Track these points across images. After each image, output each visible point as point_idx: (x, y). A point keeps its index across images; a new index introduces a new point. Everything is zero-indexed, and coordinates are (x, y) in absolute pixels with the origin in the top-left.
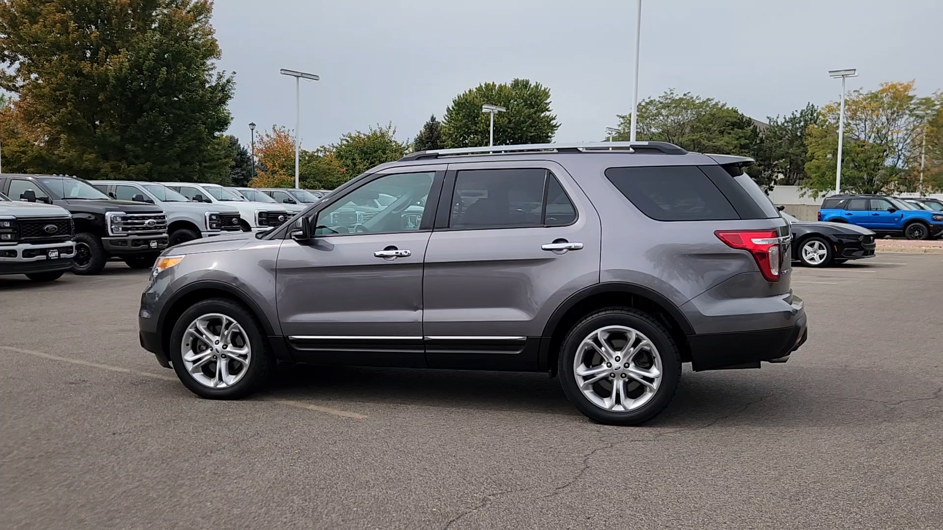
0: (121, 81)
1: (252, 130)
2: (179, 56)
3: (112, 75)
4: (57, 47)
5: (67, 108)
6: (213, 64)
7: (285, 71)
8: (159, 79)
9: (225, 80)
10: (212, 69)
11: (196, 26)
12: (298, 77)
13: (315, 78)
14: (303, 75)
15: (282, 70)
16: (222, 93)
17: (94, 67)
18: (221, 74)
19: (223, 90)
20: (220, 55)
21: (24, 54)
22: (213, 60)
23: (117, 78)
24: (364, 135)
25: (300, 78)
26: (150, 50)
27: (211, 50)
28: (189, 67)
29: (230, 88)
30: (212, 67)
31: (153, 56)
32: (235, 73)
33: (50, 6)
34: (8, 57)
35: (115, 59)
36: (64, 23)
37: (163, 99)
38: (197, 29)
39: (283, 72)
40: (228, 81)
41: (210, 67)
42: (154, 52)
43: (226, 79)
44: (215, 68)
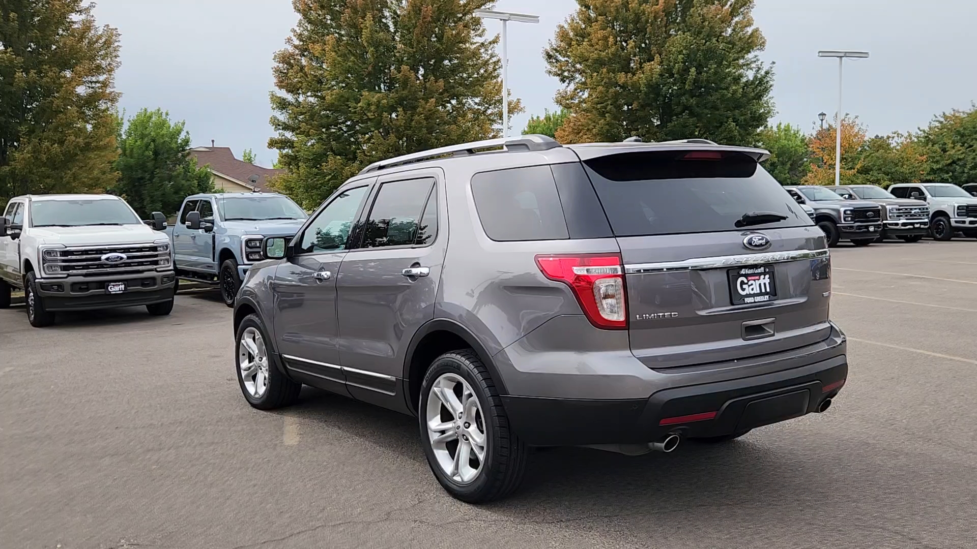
0: (654, 88)
1: (822, 120)
2: (710, 54)
3: (644, 83)
4: (599, 63)
5: (605, 120)
6: (756, 56)
7: (824, 54)
8: (688, 81)
9: (763, 72)
10: (755, 62)
11: (736, 19)
12: (841, 57)
13: (862, 55)
14: (847, 55)
15: (820, 52)
16: (760, 86)
17: (628, 77)
18: (760, 66)
19: (760, 83)
20: (764, 46)
21: (581, 72)
22: (757, 53)
23: (649, 85)
24: (963, 112)
25: (843, 58)
26: (680, 52)
27: (752, 42)
28: (720, 64)
29: (768, 79)
30: (755, 59)
31: (683, 58)
32: (774, 63)
33: (595, 25)
34: (567, 77)
35: (647, 66)
36: (605, 39)
37: (693, 101)
38: (737, 23)
39: (820, 54)
40: (767, 73)
41: (752, 60)
42: (683, 54)
43: (765, 71)
44: (758, 60)
